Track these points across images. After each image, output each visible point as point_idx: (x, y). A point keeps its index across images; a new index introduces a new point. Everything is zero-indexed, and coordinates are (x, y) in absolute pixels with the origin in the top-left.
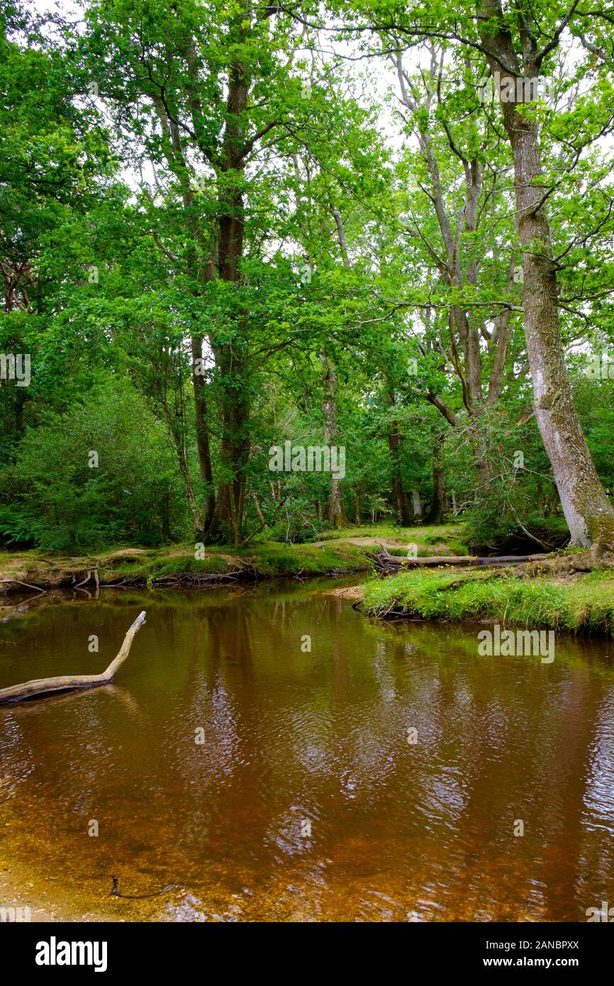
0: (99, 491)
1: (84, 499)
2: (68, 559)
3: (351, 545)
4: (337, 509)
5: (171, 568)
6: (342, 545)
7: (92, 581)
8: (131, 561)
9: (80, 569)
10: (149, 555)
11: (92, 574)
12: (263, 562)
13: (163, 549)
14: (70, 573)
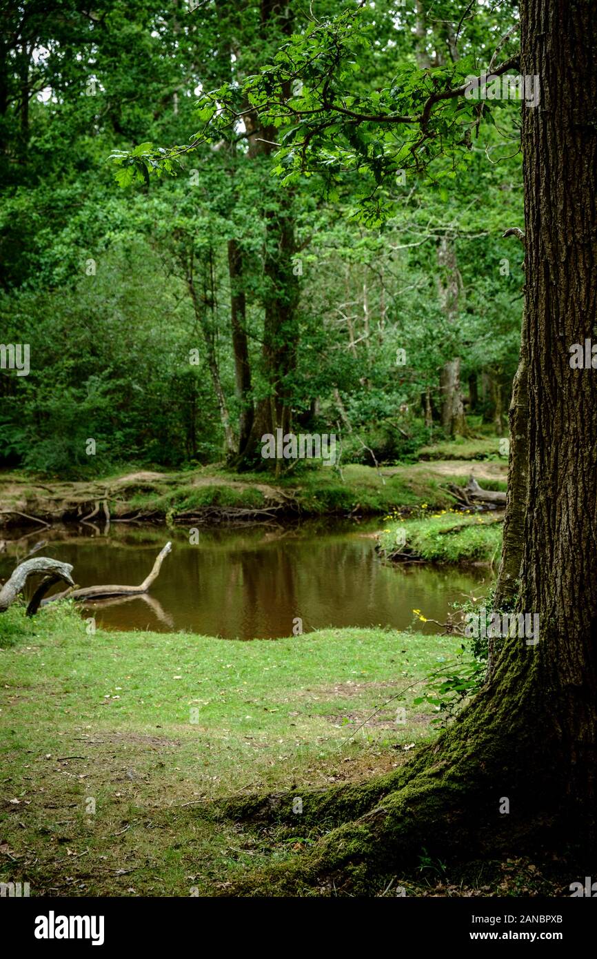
0: (105, 394)
1: (85, 405)
2: (69, 485)
3: (433, 473)
4: (457, 408)
5: (196, 501)
6: (420, 474)
7: (101, 515)
8: (148, 490)
9: (85, 498)
10: (168, 484)
11: (101, 505)
12: (309, 495)
13: (187, 473)
14: (75, 504)
